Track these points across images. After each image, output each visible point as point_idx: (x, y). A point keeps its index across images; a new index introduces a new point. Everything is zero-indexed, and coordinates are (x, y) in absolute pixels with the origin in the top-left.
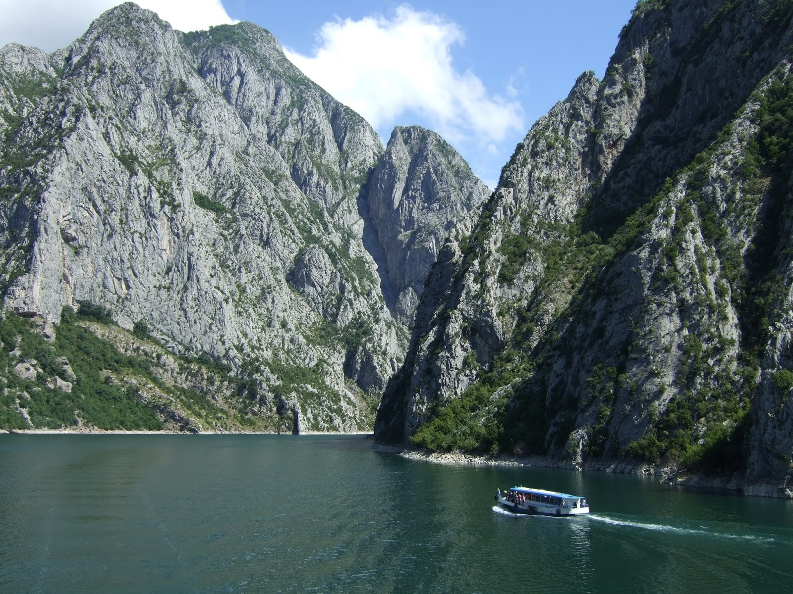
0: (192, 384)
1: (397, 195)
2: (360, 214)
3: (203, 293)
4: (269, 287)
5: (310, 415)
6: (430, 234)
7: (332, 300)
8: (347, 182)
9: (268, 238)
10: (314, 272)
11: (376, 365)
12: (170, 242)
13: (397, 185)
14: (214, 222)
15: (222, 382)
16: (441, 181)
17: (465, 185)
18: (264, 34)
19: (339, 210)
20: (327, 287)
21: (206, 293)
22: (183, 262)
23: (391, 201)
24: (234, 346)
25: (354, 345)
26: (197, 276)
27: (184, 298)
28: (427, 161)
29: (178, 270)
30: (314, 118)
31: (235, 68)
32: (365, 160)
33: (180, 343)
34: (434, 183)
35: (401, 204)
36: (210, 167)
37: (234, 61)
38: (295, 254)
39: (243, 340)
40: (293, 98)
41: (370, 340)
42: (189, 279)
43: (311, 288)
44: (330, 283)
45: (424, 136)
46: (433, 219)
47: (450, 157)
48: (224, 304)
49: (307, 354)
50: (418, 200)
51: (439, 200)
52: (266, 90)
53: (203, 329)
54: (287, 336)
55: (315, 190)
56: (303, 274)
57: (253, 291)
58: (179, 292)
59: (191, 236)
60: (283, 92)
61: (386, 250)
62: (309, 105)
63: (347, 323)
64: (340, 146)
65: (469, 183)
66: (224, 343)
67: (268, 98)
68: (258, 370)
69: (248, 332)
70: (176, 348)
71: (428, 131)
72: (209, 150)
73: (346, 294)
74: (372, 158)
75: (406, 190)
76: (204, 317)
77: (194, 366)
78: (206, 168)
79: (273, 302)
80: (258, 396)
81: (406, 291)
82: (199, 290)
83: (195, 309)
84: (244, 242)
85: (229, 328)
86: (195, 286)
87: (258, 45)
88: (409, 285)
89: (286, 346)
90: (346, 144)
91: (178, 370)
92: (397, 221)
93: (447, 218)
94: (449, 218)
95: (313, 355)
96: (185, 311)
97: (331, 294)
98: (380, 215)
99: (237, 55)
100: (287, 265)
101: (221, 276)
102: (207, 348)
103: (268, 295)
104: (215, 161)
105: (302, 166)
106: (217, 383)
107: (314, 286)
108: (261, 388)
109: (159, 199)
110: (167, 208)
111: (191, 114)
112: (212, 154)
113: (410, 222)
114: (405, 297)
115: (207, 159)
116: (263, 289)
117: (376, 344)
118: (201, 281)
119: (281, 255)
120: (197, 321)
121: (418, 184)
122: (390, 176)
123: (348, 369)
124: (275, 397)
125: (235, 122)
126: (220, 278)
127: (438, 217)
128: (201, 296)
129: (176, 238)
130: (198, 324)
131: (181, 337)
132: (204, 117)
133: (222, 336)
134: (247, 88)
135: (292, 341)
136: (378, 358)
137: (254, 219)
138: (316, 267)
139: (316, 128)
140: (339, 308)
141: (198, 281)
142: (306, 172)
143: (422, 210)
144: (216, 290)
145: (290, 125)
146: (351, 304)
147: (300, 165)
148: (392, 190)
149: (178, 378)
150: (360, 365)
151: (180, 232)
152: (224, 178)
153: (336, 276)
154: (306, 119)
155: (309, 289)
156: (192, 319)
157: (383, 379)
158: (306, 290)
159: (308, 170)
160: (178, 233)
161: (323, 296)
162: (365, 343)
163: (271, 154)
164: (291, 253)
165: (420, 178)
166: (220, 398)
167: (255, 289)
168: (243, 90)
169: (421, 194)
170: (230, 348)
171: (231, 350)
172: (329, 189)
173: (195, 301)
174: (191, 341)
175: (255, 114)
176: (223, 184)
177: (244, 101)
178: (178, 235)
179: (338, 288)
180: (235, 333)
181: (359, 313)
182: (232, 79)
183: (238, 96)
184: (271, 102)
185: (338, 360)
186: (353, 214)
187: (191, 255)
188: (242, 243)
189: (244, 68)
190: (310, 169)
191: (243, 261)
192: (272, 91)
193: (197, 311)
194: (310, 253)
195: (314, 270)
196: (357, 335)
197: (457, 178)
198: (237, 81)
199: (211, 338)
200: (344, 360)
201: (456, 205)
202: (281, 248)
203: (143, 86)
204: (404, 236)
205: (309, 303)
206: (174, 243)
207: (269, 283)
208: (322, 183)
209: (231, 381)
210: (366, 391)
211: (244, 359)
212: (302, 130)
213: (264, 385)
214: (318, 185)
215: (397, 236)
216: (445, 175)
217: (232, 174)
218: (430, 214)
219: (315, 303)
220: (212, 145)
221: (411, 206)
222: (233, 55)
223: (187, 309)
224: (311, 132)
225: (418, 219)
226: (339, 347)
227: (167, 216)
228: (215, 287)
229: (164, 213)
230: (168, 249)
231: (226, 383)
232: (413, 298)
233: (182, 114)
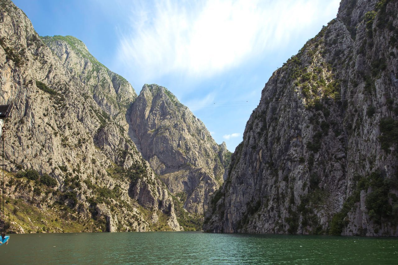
0: (20, 194)
1: (147, 113)
2: (127, 122)
3: (36, 126)
4: (84, 139)
5: (116, 220)
6: (166, 129)
7: (120, 153)
8: (121, 107)
9: (82, 118)
10: (110, 137)
11: (150, 190)
12: (12, 87)
13: (147, 108)
14: (48, 99)
15: (47, 194)
16: (170, 107)
17: (181, 109)
18: (79, 42)
19: (118, 118)
20: (118, 146)
21: (39, 126)
22: (21, 102)
23: (144, 115)
24: (59, 167)
25: (135, 179)
26: (32, 113)
27: (20, 129)
28: (162, 98)
29: (17, 108)
30: (104, 76)
31: (64, 50)
32: (129, 99)
33: (14, 162)
34: (166, 108)
35: (149, 117)
36: (48, 79)
37: (64, 47)
38: (98, 128)
39: (66, 163)
40: (93, 68)
41: (146, 176)
42: (26, 114)
43: (108, 146)
44: (119, 144)
45: (159, 89)
46: (167, 123)
47: (172, 98)
48: (53, 136)
49: (109, 181)
50: (158, 116)
51: (170, 114)
52: (80, 62)
53: (34, 153)
54: (96, 169)
55: (105, 107)
56: (103, 138)
57: (72, 141)
58: (15, 124)
59: (30, 85)
60: (89, 64)
61: (140, 139)
62: (102, 70)
63: (130, 166)
64: (117, 92)
65: (183, 108)
66: (51, 164)
67: (81, 66)
68: (78, 185)
69: (71, 159)
70: (8, 166)
71: (161, 87)
72: (48, 70)
73: (129, 151)
74: (132, 99)
75: (151, 111)
76: (36, 143)
77: (24, 180)
78: (45, 79)
79: (86, 148)
80: (78, 205)
81: (153, 158)
82: (33, 124)
83: (29, 137)
84: (68, 112)
85: (56, 154)
86: (30, 120)
87: (76, 45)
88: (155, 155)
89: (95, 175)
90: (119, 91)
91: (8, 183)
92: (146, 125)
93: (174, 123)
94: (175, 122)
95: (111, 182)
96: (20, 138)
97: (120, 150)
98: (138, 122)
99: (65, 45)
100: (93, 133)
101: (53, 117)
102: (36, 168)
103: (83, 144)
104: (51, 76)
105: (99, 95)
106: (43, 195)
107: (110, 145)
108: (80, 198)
109: (5, 56)
110: (11, 62)
111: (38, 51)
112: (50, 72)
113: (154, 125)
114: (153, 160)
115: (46, 74)
116: (79, 140)
117: (149, 178)
118: (36, 117)
119: (90, 127)
120: (30, 146)
121: (157, 108)
122: (143, 104)
123: (132, 192)
124: (91, 206)
125: (63, 69)
126: (51, 117)
127: (170, 122)
128: (35, 128)
129: (17, 85)
130: (30, 149)
131: (14, 158)
132: (46, 54)
133: (50, 159)
134: (70, 59)
135: (99, 172)
136: (151, 186)
137: (74, 107)
138: (111, 134)
139: (106, 81)
140: (125, 158)
141: (33, 117)
142: (100, 99)
143: (160, 120)
144: (48, 126)
145: (92, 78)
146: (132, 156)
147: (97, 95)
148: (144, 111)
149: (7, 190)
150: (139, 191)
151: (21, 80)
152: (56, 85)
153: (123, 141)
154: (100, 77)
155: (107, 147)
156: (25, 144)
157: (154, 198)
158: (104, 147)
159: (101, 98)
160: (19, 82)
161: (115, 151)
162: (143, 177)
163: (83, 86)
164: (96, 127)
165: (159, 105)
166: (44, 207)
167: (74, 140)
168: (68, 60)
169: (159, 113)
170: (55, 168)
171: (56, 170)
172: (112, 107)
173: (29, 131)
174: (23, 161)
175: (74, 72)
176: (55, 87)
177: (68, 65)
178: (19, 83)
179: (124, 147)
180: (60, 158)
181: (136, 161)
182: (62, 55)
183: (65, 62)
184: (82, 68)
185: (125, 187)
186: (124, 121)
187: (28, 97)
188: (67, 112)
189: (69, 51)
190: (103, 97)
191: (67, 123)
192: (83, 63)
193: (30, 139)
194: (108, 127)
195: (110, 136)
196: (137, 173)
197: (176, 107)
198: (65, 56)
199: (40, 160)
200: (128, 187)
201: (179, 116)
202: (90, 124)
203: (6, 14)
204: (150, 132)
205: (106, 155)
206: (16, 88)
207: (84, 137)
208: (109, 104)
209: (54, 193)
210: (143, 206)
211: (67, 177)
212: (98, 81)
213: (83, 197)
214: (107, 105)
215: (146, 132)
216: (171, 104)
217: (61, 83)
218: (166, 120)
219: (110, 155)
220: (50, 67)
221: (154, 118)
222: (64, 44)
223: (22, 137)
224: (103, 82)
225: (158, 124)
226: (126, 180)
227: (11, 68)
228: (47, 123)
229: (9, 65)
230: (10, 92)
231: (51, 195)
232: (157, 161)
233: (32, 50)
